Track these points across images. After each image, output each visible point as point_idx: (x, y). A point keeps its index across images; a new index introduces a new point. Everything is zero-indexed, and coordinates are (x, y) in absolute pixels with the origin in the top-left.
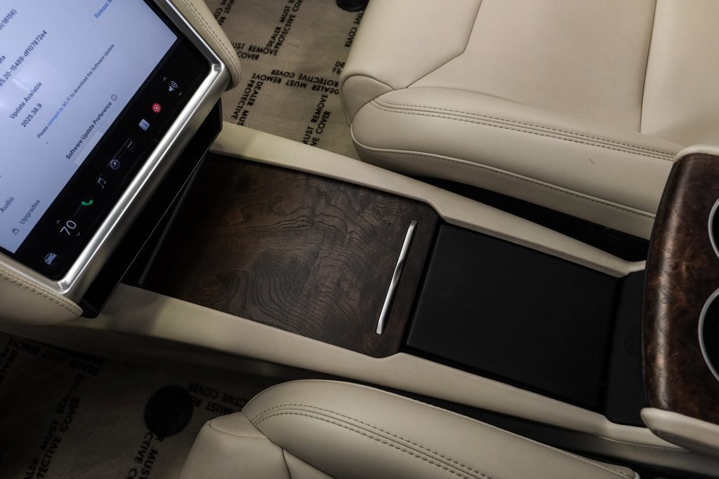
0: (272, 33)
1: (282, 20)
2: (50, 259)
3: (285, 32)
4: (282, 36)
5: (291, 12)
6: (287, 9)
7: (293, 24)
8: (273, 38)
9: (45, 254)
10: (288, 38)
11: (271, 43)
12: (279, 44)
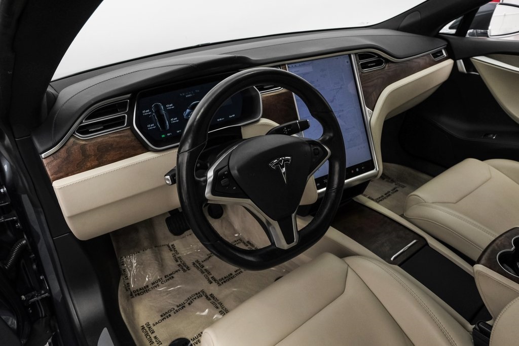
0: (380, 196)
1: (386, 194)
2: (318, 184)
3: (385, 198)
4: (383, 199)
5: (390, 193)
6: (389, 192)
7: (389, 197)
8: (380, 198)
9: (318, 183)
10: (385, 200)
11: (378, 199)
12: (381, 200)
